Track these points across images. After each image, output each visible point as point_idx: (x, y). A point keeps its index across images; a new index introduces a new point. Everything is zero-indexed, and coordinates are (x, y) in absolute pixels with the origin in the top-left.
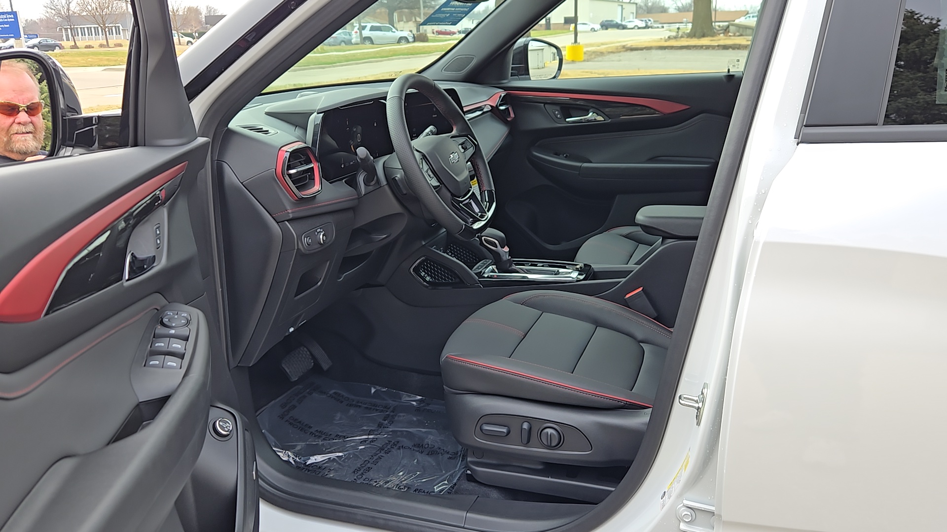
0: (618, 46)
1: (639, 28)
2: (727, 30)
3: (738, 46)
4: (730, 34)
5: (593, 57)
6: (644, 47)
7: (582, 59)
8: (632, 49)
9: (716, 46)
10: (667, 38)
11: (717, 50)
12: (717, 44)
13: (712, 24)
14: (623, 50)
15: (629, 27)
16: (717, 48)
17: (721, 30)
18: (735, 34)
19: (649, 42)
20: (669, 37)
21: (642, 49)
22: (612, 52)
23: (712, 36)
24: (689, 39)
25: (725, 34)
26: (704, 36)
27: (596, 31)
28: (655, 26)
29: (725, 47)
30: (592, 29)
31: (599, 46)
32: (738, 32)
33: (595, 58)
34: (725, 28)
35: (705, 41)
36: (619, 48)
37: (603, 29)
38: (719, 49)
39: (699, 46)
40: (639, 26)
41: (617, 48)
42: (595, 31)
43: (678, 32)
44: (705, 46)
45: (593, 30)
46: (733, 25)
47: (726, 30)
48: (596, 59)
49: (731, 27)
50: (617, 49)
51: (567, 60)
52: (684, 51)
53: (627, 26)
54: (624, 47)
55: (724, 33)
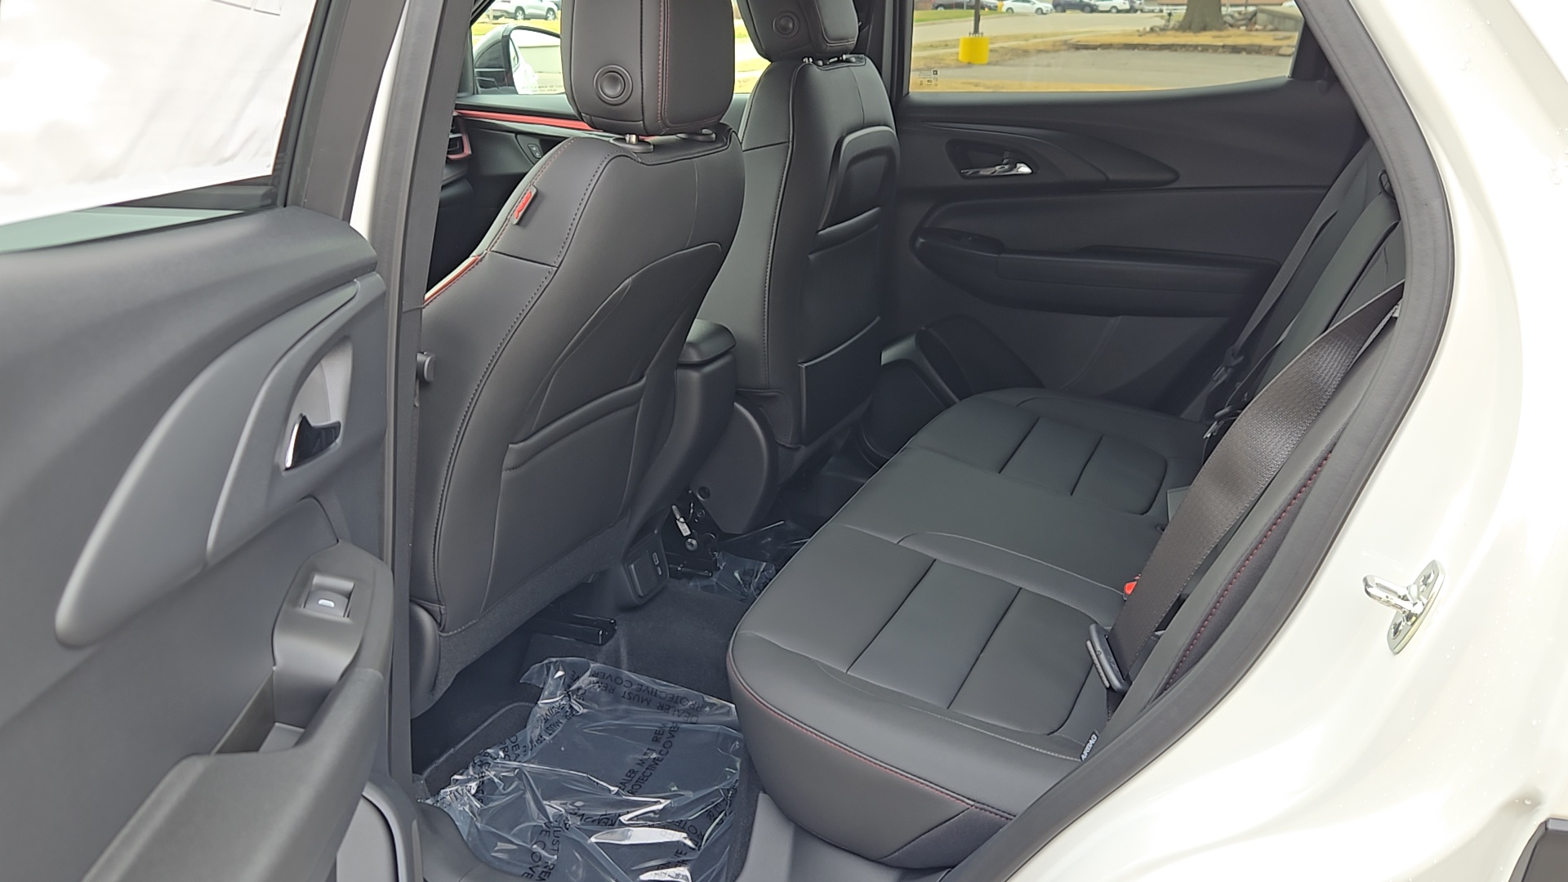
0: (1055, 42)
1: (1119, 11)
2: (1253, 20)
3: (1257, 48)
4: (1257, 27)
5: (1007, 57)
6: (1099, 44)
7: (986, 62)
8: (1078, 47)
9: (1219, 46)
10: (1148, 29)
11: (1221, 53)
12: (1221, 44)
13: (1220, 9)
14: (1064, 47)
15: (1101, 9)
16: (1221, 50)
17: (1242, 20)
18: (1265, 27)
19: (1114, 35)
20: (1152, 30)
21: (1094, 48)
22: (1046, 51)
23: (1220, 30)
24: (1179, 33)
25: (1249, 28)
26: (1204, 29)
27: (1045, 14)
28: (1147, 8)
29: (1236, 49)
30: (1038, 9)
31: (1027, 40)
32: (1272, 23)
33: (1010, 59)
34: (1249, 17)
35: (1205, 38)
36: (1058, 44)
37: (1057, 12)
38: (1224, 52)
39: (1191, 46)
40: (1120, 8)
41: (1054, 44)
42: (1043, 13)
43: (1168, 21)
44: (1202, 45)
45: (1040, 11)
46: (1263, 11)
47: (1251, 20)
48: (1012, 62)
49: (1260, 16)
50: (1054, 46)
51: (961, 62)
52: (1166, 53)
53: (1097, 6)
54: (1065, 43)
55: (1246, 25)
